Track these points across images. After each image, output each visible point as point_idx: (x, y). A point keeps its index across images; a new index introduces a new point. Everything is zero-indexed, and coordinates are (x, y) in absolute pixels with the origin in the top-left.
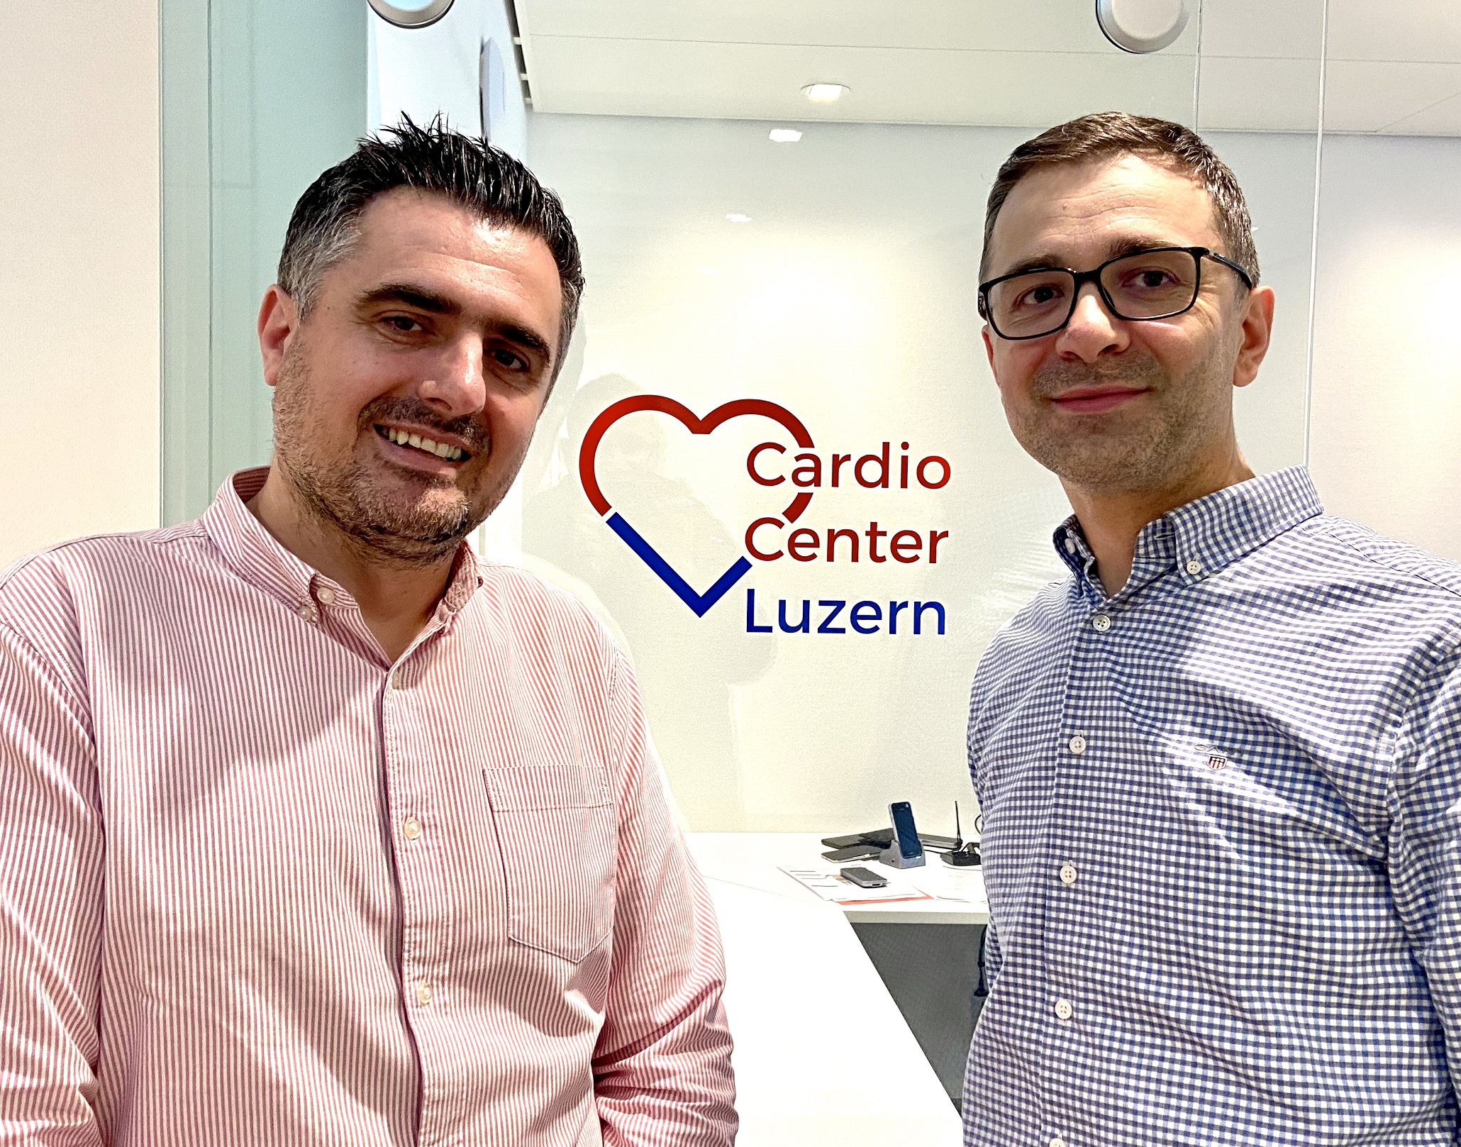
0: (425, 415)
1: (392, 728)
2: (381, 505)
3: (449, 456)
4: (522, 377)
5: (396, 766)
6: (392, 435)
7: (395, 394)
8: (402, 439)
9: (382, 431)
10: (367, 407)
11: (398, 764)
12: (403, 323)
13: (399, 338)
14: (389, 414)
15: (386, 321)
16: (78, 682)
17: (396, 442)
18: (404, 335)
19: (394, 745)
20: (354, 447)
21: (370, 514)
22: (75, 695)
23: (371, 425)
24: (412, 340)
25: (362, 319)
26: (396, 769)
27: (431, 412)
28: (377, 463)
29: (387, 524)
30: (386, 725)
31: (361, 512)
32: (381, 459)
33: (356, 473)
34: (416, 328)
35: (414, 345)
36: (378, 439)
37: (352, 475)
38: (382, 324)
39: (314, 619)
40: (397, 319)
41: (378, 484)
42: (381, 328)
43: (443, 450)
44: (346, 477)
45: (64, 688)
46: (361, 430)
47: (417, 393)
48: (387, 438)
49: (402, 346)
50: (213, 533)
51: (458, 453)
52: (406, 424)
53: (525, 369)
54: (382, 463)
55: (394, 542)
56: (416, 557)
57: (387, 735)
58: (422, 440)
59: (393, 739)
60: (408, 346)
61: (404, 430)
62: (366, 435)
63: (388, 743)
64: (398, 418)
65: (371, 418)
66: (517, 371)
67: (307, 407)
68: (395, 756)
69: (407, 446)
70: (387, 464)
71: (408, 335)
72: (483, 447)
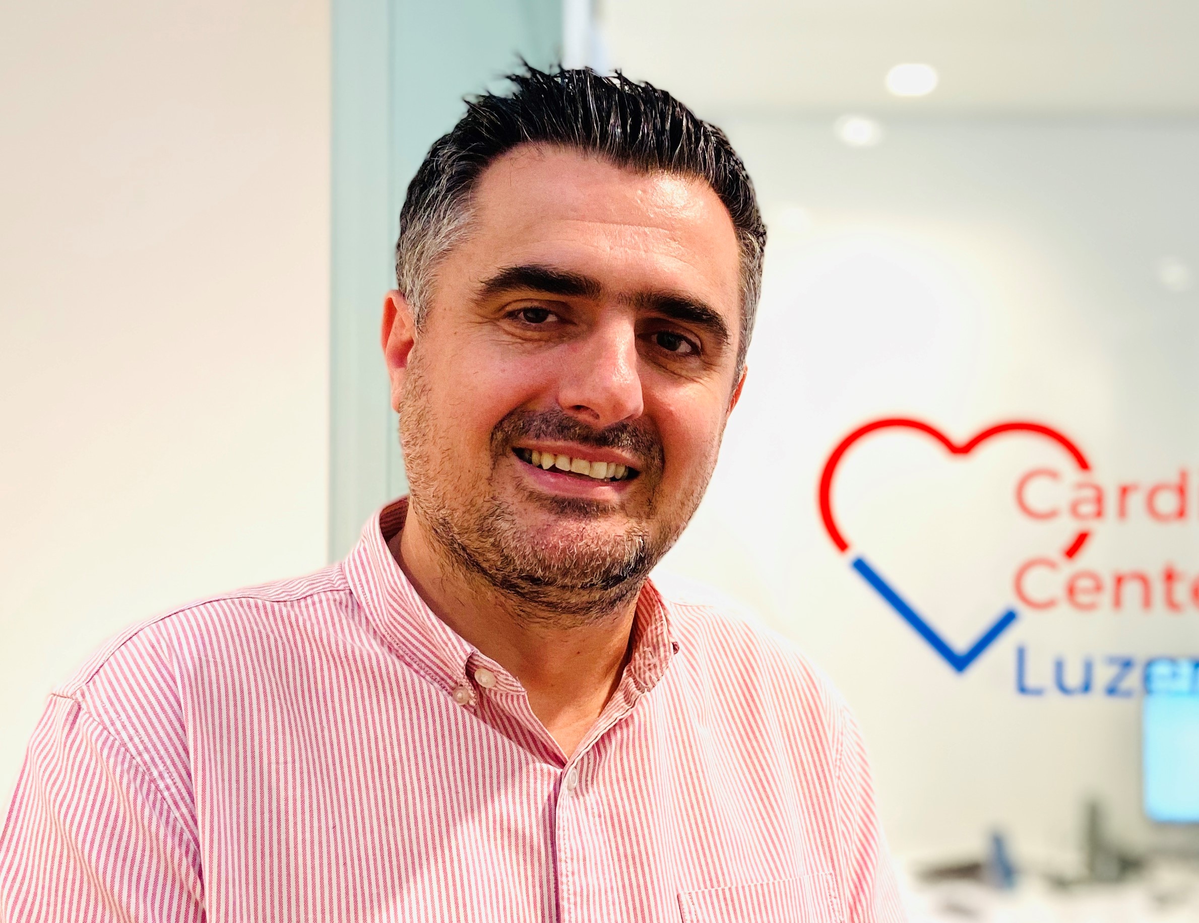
0: (569, 429)
1: (568, 846)
2: (528, 551)
3: (610, 476)
4: (694, 362)
5: (572, 897)
6: (535, 457)
7: (531, 407)
8: (547, 462)
9: (523, 454)
10: (499, 426)
11: (575, 894)
12: (536, 316)
13: (529, 334)
14: (527, 432)
15: (512, 315)
16: (183, 799)
17: (540, 467)
18: (535, 329)
19: (570, 869)
20: (490, 480)
21: (518, 562)
22: (178, 815)
23: (508, 449)
24: (545, 335)
25: (483, 317)
26: (572, 900)
27: (577, 423)
28: (520, 496)
29: (540, 572)
30: (561, 843)
31: (508, 561)
32: (524, 489)
33: (497, 512)
34: (551, 318)
35: (547, 341)
36: (518, 465)
37: (492, 514)
38: (507, 320)
39: (472, 703)
40: (526, 311)
41: (522, 523)
42: (506, 325)
43: (601, 470)
44: (485, 518)
45: (165, 807)
46: (497, 457)
47: (557, 400)
48: (530, 462)
49: (536, 345)
50: (355, 585)
51: (621, 472)
52: (548, 442)
53: (696, 351)
54: (527, 494)
55: (553, 595)
56: (586, 608)
57: (561, 855)
58: (571, 460)
59: (569, 861)
60: (542, 343)
61: (549, 452)
62: (504, 462)
63: (562, 867)
64: (538, 437)
65: (507, 440)
66: (686, 355)
67: (431, 435)
68: (571, 884)
69: (554, 470)
70: (533, 497)
71: (541, 330)
72: (653, 458)
